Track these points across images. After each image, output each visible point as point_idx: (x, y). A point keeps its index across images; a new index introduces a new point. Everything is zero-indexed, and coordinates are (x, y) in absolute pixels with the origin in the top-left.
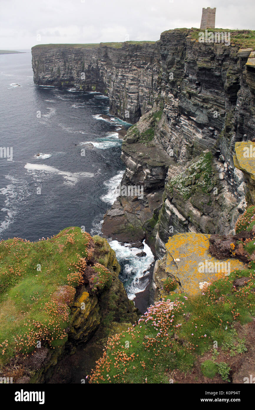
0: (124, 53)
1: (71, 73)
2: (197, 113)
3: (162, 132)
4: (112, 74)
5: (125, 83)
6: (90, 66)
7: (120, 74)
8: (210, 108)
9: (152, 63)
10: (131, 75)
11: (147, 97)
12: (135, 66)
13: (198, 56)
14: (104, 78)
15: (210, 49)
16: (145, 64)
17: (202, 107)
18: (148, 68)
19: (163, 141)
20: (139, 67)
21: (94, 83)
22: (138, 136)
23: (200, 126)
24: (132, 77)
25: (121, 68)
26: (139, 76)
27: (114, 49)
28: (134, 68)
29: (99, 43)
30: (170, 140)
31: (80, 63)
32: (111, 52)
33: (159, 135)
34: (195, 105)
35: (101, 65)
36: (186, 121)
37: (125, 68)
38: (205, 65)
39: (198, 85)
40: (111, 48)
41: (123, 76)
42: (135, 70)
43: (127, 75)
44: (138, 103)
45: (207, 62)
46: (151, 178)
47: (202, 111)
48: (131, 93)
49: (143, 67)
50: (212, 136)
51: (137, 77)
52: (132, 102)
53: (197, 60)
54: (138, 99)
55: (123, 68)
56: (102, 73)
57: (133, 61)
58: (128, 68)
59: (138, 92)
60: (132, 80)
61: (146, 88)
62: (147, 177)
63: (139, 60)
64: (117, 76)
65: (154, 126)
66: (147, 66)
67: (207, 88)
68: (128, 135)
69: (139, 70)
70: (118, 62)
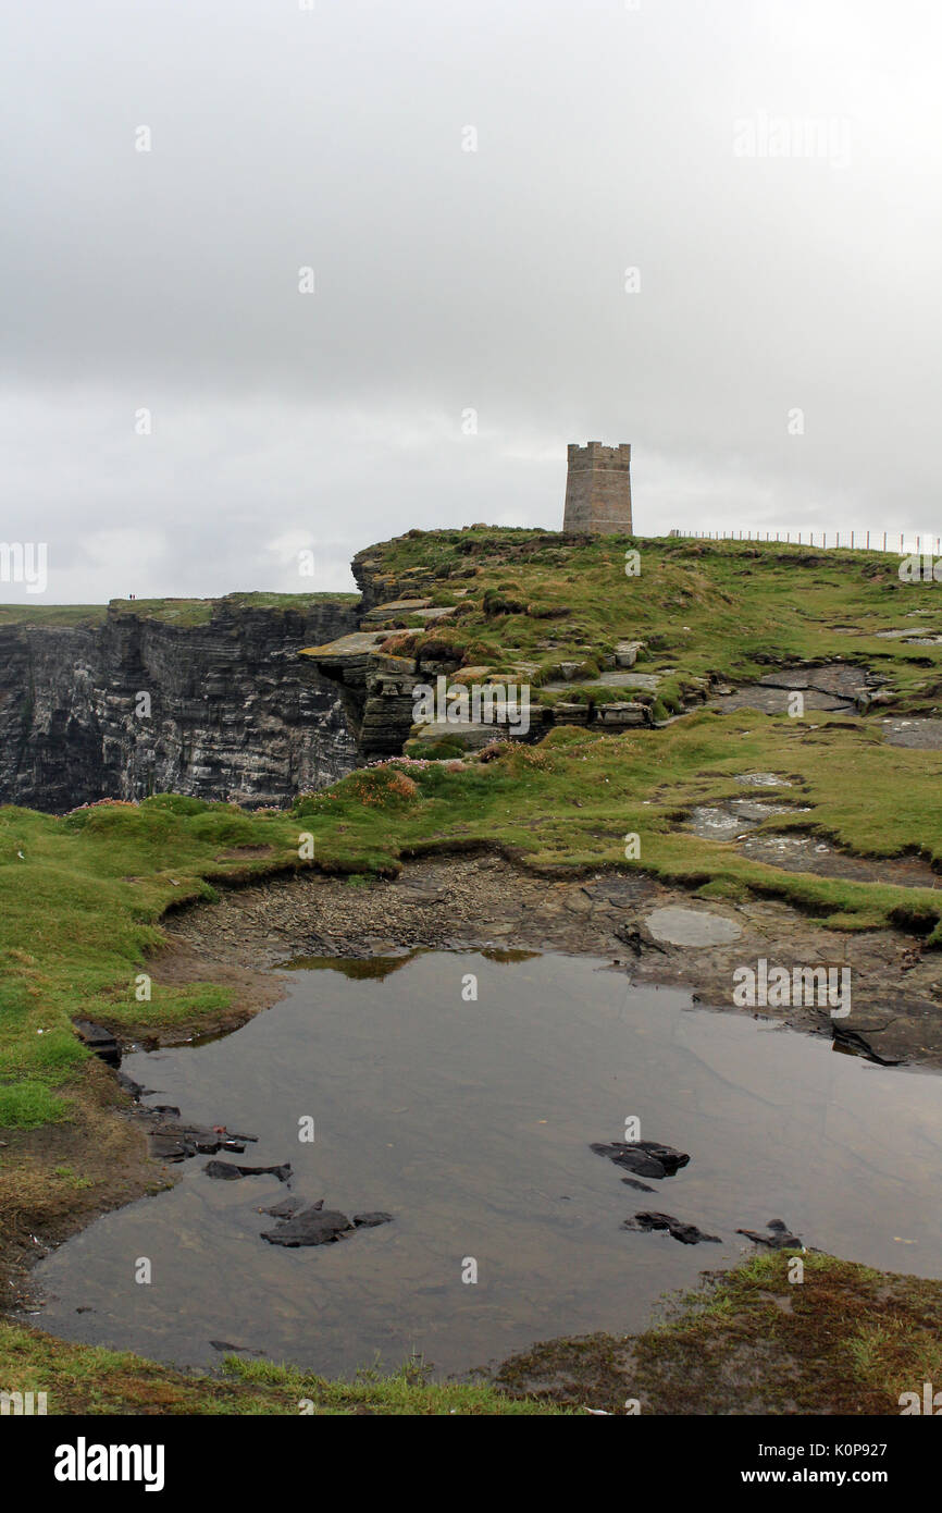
0: (218, 649)
4: (161, 754)
6: (60, 715)
7: (197, 755)
10: (256, 761)
12: (275, 713)
14: (124, 776)
16: (320, 703)
18: (334, 726)
20: (295, 721)
24: (261, 769)
25: (202, 723)
26: (295, 765)
27: (172, 633)
28: (272, 723)
29: (104, 601)
31: (11, 697)
32: (156, 644)
35: (111, 708)
37: (224, 727)
40: (156, 627)
41: (216, 765)
42: (272, 735)
43: (235, 758)
49: (314, 721)
51: (284, 768)
55: (217, 723)
56: (113, 748)
57: (264, 689)
58: (238, 724)
60: (258, 785)
63: (294, 684)
64: (183, 764)
66: (329, 715)
69: (294, 733)
70: (190, 692)
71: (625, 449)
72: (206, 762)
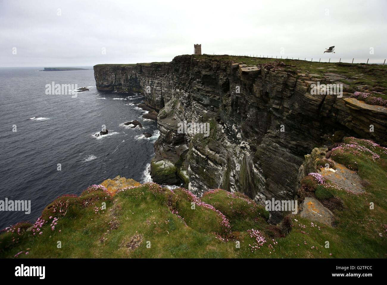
0: (152, 69)
1: (120, 81)
2: (204, 99)
3: (179, 111)
4: (146, 81)
5: (154, 86)
6: (131, 77)
7: (150, 81)
8: (211, 96)
9: (168, 74)
10: (157, 81)
11: (167, 93)
13: (202, 69)
14: (141, 83)
15: (208, 65)
16: (164, 75)
17: (206, 95)
18: (166, 77)
19: (180, 116)
20: (161, 77)
21: (134, 86)
22: (166, 114)
23: (205, 106)
24: (157, 82)
25: (150, 77)
26: (161, 82)
28: (158, 77)
29: (136, 63)
30: (184, 115)
31: (125, 75)
32: (144, 68)
33: (178, 113)
34: (202, 95)
35: (139, 76)
36: (197, 104)
38: (207, 73)
39: (203, 84)
40: (144, 66)
41: (152, 82)
42: (158, 78)
43: (154, 81)
44: (161, 97)
45: (207, 71)
46: (176, 137)
47: (206, 98)
48: (157, 91)
49: (163, 77)
50: (213, 111)
51: (160, 82)
52: (158, 96)
53: (202, 71)
54: (162, 94)
55: (152, 77)
56: (139, 80)
57: (157, 73)
58: (155, 77)
59: (161, 91)
60: (157, 84)
61: (166, 88)
62: (174, 137)
63: (161, 73)
64: (148, 82)
65: (174, 108)
66: (165, 76)
67: (208, 86)
68: (160, 115)
69: (161, 78)
70: (149, 74)
71: (201, 45)
72: (151, 81)
